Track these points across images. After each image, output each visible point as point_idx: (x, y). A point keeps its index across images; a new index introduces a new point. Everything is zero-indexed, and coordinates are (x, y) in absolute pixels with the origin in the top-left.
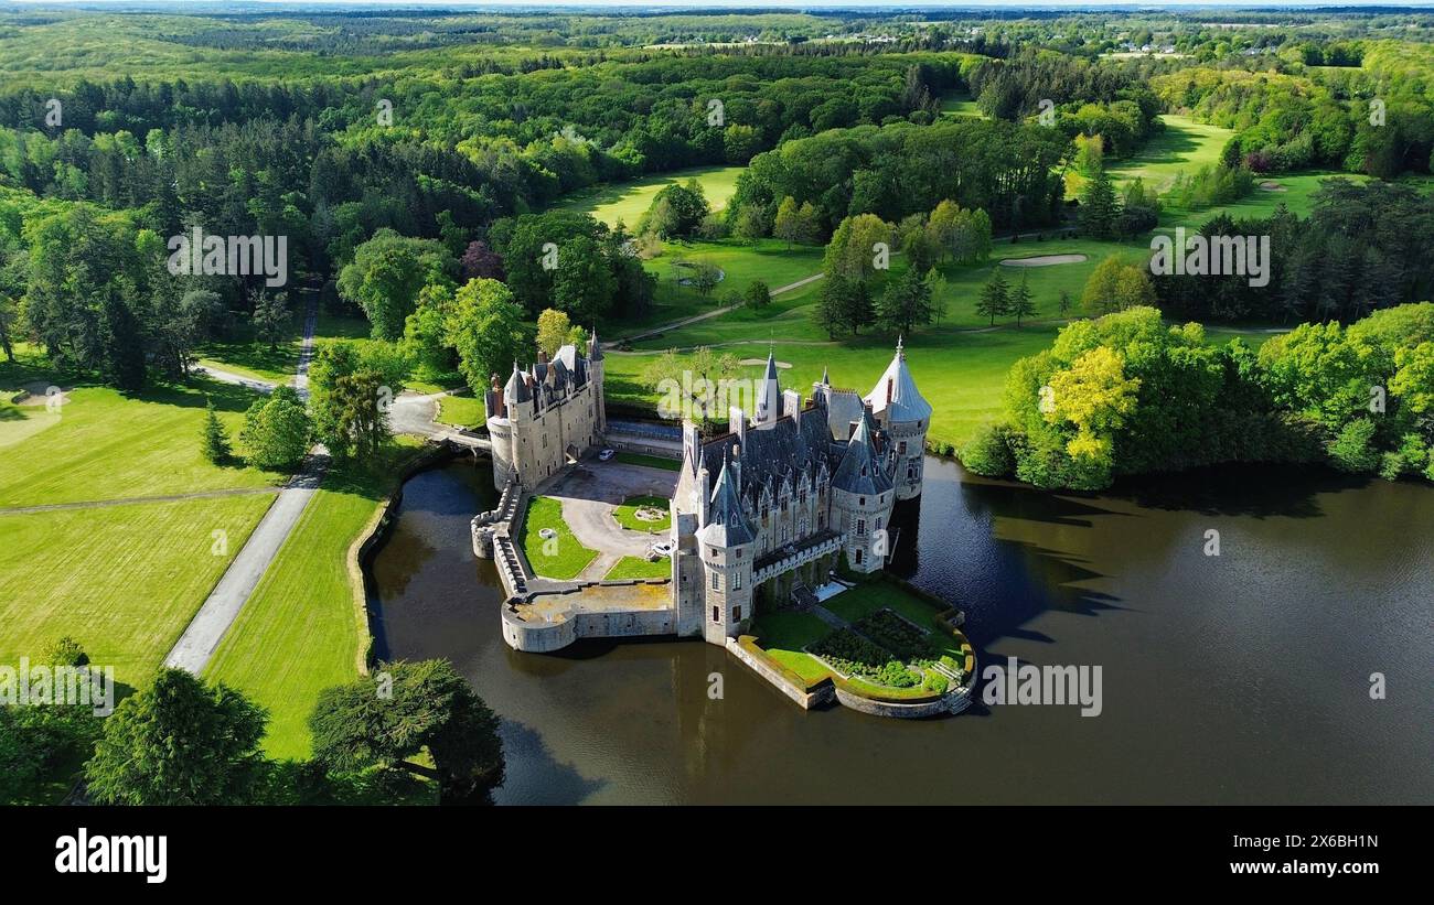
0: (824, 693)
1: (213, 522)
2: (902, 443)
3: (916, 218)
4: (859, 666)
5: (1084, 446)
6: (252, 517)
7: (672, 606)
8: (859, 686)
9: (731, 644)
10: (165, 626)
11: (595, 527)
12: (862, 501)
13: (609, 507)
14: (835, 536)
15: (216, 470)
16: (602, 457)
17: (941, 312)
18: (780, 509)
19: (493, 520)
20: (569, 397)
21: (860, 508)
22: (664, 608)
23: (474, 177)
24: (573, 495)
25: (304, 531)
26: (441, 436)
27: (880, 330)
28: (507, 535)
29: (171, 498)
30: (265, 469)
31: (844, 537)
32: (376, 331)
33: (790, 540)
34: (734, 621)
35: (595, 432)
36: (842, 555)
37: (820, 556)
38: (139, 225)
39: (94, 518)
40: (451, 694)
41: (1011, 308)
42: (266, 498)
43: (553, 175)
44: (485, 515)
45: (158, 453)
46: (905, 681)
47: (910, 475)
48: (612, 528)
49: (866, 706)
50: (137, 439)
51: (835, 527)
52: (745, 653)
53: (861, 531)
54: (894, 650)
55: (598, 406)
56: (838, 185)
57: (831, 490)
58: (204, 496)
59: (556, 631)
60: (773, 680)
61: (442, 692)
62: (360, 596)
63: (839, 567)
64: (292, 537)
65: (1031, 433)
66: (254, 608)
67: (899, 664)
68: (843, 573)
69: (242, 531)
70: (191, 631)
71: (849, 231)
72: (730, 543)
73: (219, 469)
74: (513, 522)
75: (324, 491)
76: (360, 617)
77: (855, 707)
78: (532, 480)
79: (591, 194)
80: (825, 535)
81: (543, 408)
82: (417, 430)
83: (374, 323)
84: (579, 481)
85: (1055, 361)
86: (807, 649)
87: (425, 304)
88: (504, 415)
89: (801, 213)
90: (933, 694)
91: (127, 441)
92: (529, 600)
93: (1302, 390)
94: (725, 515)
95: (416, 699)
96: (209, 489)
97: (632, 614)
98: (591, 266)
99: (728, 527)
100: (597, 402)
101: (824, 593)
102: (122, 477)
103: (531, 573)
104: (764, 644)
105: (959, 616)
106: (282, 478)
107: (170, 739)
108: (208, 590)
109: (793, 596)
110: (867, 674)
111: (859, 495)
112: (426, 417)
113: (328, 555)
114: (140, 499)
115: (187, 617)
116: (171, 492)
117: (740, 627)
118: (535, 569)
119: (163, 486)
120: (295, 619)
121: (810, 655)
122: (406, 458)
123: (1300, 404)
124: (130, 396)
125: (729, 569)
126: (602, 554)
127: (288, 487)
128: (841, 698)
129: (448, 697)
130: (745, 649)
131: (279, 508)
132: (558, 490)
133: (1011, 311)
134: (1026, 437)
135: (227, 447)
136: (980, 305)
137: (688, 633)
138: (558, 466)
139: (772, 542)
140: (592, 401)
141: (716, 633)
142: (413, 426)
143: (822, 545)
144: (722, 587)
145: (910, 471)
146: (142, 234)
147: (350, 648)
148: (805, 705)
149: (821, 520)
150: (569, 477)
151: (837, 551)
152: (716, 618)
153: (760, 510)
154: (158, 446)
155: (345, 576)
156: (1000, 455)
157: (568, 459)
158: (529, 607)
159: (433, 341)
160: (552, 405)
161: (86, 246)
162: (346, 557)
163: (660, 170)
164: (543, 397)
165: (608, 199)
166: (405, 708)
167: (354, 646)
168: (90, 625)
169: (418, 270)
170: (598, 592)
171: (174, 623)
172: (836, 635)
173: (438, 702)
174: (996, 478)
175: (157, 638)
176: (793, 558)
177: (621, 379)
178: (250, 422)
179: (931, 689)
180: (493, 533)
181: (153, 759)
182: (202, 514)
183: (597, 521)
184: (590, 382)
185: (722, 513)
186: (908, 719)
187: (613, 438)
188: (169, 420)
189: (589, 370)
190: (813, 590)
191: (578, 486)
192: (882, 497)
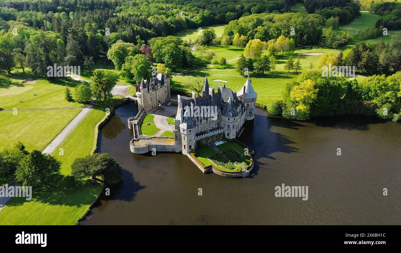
0: (209, 170)
1: (64, 116)
2: (248, 104)
3: (273, 40)
4: (221, 163)
5: (301, 107)
6: (74, 115)
7: (174, 144)
8: (219, 168)
9: (188, 155)
10: (46, 141)
11: (161, 123)
12: (229, 119)
13: (166, 118)
14: (222, 128)
15: (68, 102)
16: (168, 105)
17: (274, 68)
18: (205, 120)
19: (134, 119)
20: (159, 88)
21: (228, 121)
22: (172, 145)
23: (150, 26)
24: (158, 114)
25: (86, 119)
26: (127, 97)
27: (255, 73)
28: (137, 123)
29: (55, 109)
30: (80, 103)
31: (224, 129)
32: (116, 68)
33: (209, 129)
34: (190, 149)
35: (167, 98)
36: (224, 134)
37: (217, 134)
38: (58, 37)
39: (35, 113)
40: (107, 162)
41: (295, 68)
42: (79, 110)
43: (174, 26)
44: (132, 118)
45: (55, 98)
46: (232, 168)
47: (250, 113)
48: (166, 123)
49: (220, 173)
50: (51, 94)
51: (222, 126)
52: (191, 158)
53: (229, 127)
54: (231, 159)
55: (168, 91)
56: (252, 30)
57: (221, 116)
58: (63, 109)
59: (143, 149)
60: (197, 165)
61: (105, 161)
62: (96, 137)
63: (222, 137)
64: (83, 121)
65: (287, 103)
66: (69, 138)
67: (231, 163)
68: (224, 139)
69: (71, 118)
70: (52, 143)
71: (251, 44)
72: (187, 128)
73: (69, 102)
74: (140, 120)
75: (94, 109)
76: (95, 142)
77: (217, 173)
78: (147, 109)
79: (185, 32)
80: (219, 128)
81: (150, 90)
82: (122, 95)
83: (116, 65)
84: (160, 110)
85: (296, 83)
86: (208, 158)
87: (127, 61)
88: (140, 92)
89: (240, 38)
90: (238, 171)
91: (48, 94)
92: (138, 140)
93: (371, 94)
94: (187, 121)
95: (98, 162)
96: (65, 107)
97: (163, 146)
98: (174, 52)
99: (188, 124)
100: (168, 89)
101: (217, 144)
102: (45, 103)
103: (141, 133)
104: (196, 156)
105: (252, 152)
106: (84, 105)
107: (33, 167)
108: (59, 132)
109: (208, 144)
110: (222, 165)
111: (228, 118)
112: (125, 91)
113: (91, 126)
114: (48, 109)
115: (52, 139)
116: (56, 107)
117: (191, 151)
118: (142, 132)
119: (54, 106)
120: (78, 141)
121: (208, 159)
122: (117, 102)
123: (371, 98)
124: (51, 82)
125: (188, 135)
126: (161, 130)
127: (85, 108)
128: (213, 171)
129: (106, 162)
130: (191, 157)
131: (81, 113)
132: (154, 112)
133: (295, 69)
134: (286, 104)
135: (71, 97)
136: (285, 66)
137: (178, 152)
138: (156, 106)
139: (203, 129)
140: (166, 89)
141: (185, 152)
142: (121, 94)
143: (217, 131)
144: (186, 140)
145: (250, 112)
146: (58, 40)
147: (90, 149)
148: (204, 172)
149: (218, 124)
150: (158, 109)
151: (222, 133)
152: (185, 148)
153: (199, 120)
154: (55, 96)
155: (94, 131)
156: (278, 109)
157: (159, 104)
158: (137, 142)
159: (129, 71)
160: (154, 90)
161: (43, 43)
162: (95, 127)
163: (206, 25)
164: (150, 87)
165: (190, 33)
166: (95, 164)
167: (92, 149)
168: (28, 139)
169: (127, 51)
170: (156, 139)
171: (49, 140)
172: (217, 155)
173: (103, 164)
174: (276, 115)
175: (44, 144)
176: (208, 134)
177: (179, 84)
178: (76, 90)
179: (238, 170)
180: (133, 122)
181: (30, 172)
182: (62, 114)
183: (162, 121)
184: (166, 84)
185: (186, 120)
186: (231, 177)
187: (172, 100)
188: (59, 89)
189: (165, 81)
190: (214, 142)
191: (160, 112)
192: (235, 119)
